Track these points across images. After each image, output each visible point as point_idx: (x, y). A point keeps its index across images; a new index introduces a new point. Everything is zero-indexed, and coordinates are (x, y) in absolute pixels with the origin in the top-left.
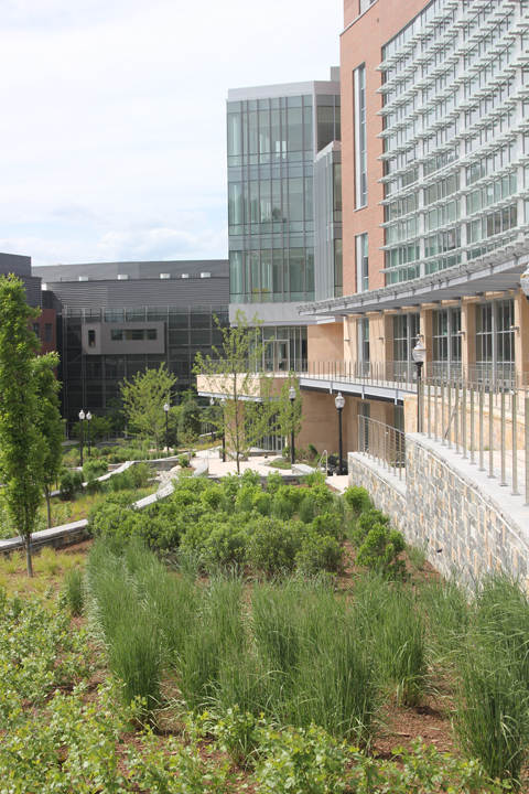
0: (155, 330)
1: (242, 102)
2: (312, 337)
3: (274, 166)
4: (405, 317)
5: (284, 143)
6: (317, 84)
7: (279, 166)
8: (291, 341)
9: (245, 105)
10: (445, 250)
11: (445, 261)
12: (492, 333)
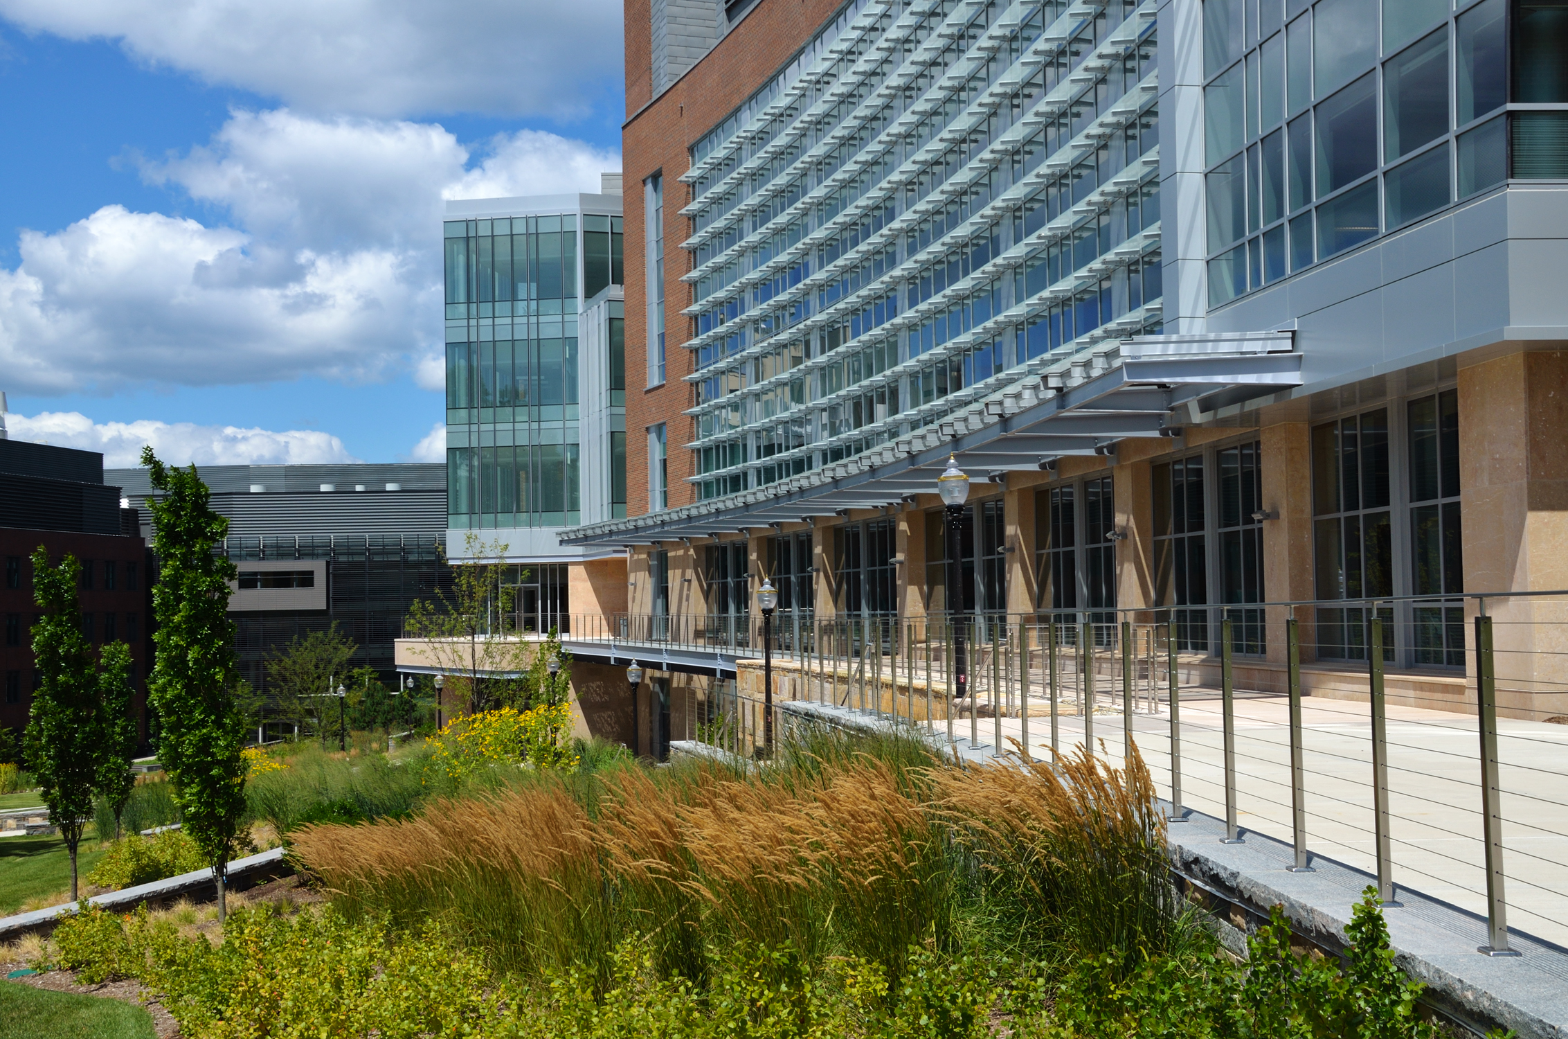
0: (312, 573)
1: (467, 222)
2: (575, 579)
3: (516, 320)
4: (724, 549)
5: (534, 286)
6: (585, 198)
7: (525, 320)
8: (544, 586)
9: (472, 225)
10: (787, 449)
11: (788, 465)
12: (862, 569)
